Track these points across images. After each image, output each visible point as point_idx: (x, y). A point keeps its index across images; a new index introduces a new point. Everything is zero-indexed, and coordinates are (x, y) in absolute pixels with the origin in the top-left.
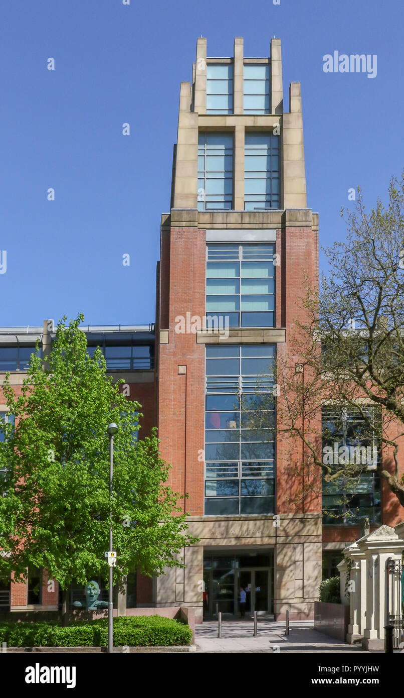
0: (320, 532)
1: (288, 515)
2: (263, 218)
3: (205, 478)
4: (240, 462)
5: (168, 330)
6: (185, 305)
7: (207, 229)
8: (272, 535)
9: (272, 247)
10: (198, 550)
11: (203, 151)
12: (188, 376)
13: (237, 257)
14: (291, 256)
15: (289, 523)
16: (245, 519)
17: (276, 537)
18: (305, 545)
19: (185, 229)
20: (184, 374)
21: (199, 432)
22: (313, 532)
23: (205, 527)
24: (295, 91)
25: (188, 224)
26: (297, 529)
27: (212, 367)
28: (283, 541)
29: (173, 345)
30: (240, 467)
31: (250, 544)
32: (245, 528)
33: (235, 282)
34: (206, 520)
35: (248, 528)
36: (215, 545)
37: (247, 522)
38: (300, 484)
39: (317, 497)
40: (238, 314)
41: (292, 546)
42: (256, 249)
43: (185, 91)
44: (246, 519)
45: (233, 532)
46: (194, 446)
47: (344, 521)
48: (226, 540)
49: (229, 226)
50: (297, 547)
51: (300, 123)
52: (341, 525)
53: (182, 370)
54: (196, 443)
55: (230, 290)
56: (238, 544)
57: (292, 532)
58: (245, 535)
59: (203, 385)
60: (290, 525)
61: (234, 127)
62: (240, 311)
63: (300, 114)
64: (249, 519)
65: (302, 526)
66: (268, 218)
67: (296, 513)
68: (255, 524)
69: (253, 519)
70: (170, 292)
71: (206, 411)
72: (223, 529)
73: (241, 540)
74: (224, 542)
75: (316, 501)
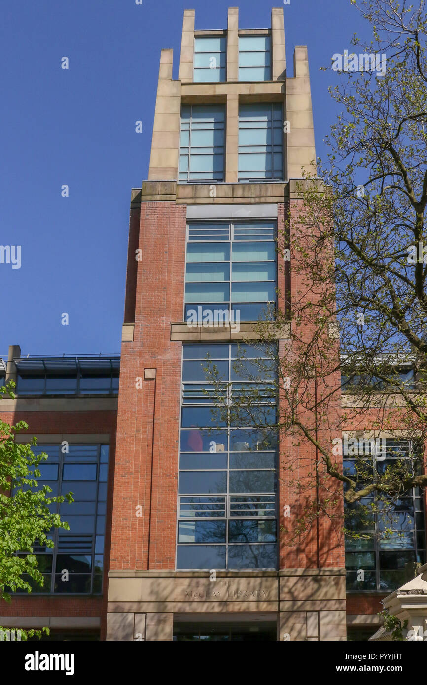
0: (343, 595)
1: (296, 571)
2: (261, 191)
3: (178, 518)
4: (228, 496)
5: (133, 324)
6: (157, 293)
7: (188, 204)
8: (273, 599)
9: (272, 225)
10: (165, 618)
11: (188, 125)
12: (158, 382)
13: (227, 237)
15: (296, 583)
16: (234, 575)
17: (279, 601)
18: (322, 614)
19: (158, 203)
20: (153, 379)
21: (171, 455)
22: (333, 595)
23: (176, 586)
24: (301, 54)
25: (164, 197)
26: (309, 591)
27: (190, 370)
28: (288, 608)
29: (138, 343)
30: (228, 503)
31: (241, 611)
32: (233, 588)
33: (223, 267)
34: (178, 575)
35: (237, 590)
36: (191, 611)
37: (237, 579)
38: (312, 527)
39: (338, 546)
40: (227, 305)
41: (303, 615)
42: (251, 227)
43: (166, 58)
44: (236, 575)
45: (217, 593)
46: (163, 474)
47: (378, 588)
48: (207, 604)
49: (216, 200)
50: (310, 617)
51: (307, 88)
52: (373, 591)
53: (150, 374)
54: (166, 470)
55: (218, 277)
56: (224, 611)
57: (302, 596)
58: (234, 598)
59: (179, 393)
60: (299, 585)
61: (225, 97)
62: (230, 302)
63: (308, 79)
64: (239, 575)
65: (316, 586)
66: (267, 190)
67: (308, 567)
68: (249, 584)
69: (246, 575)
70: (138, 278)
71: (182, 427)
72: (201, 589)
73: (228, 605)
74: (203, 608)
75: (335, 552)
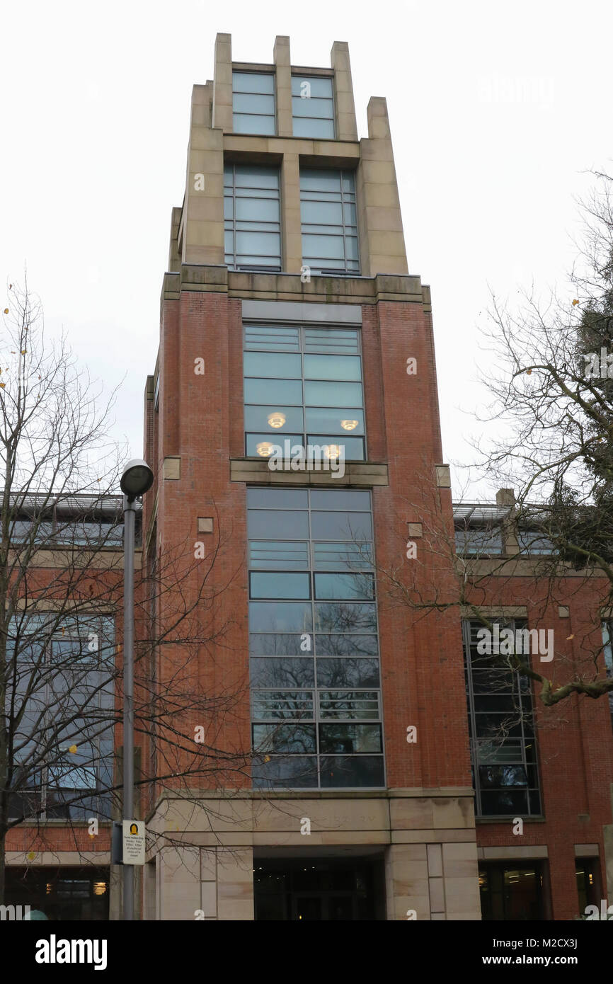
0: (471, 823)
2: (338, 287)
3: (252, 719)
4: (316, 691)
5: (179, 456)
6: (209, 417)
7: (243, 298)
8: (382, 828)
9: (355, 333)
11: (231, 189)
12: (216, 536)
14: (391, 347)
16: (330, 796)
17: (391, 830)
18: (446, 847)
19: (205, 295)
20: (210, 533)
21: (240, 636)
24: (379, 107)
25: (212, 287)
29: (187, 483)
30: (317, 701)
34: (256, 796)
40: (301, 437)
43: (200, 97)
44: (333, 797)
49: (281, 296)
50: (431, 851)
51: (389, 154)
53: (205, 525)
54: (234, 656)
56: (319, 843)
59: (245, 553)
61: (281, 156)
62: (305, 433)
63: (389, 142)
64: (337, 796)
66: (346, 287)
67: (425, 786)
69: (346, 795)
73: (325, 835)
74: (292, 840)
